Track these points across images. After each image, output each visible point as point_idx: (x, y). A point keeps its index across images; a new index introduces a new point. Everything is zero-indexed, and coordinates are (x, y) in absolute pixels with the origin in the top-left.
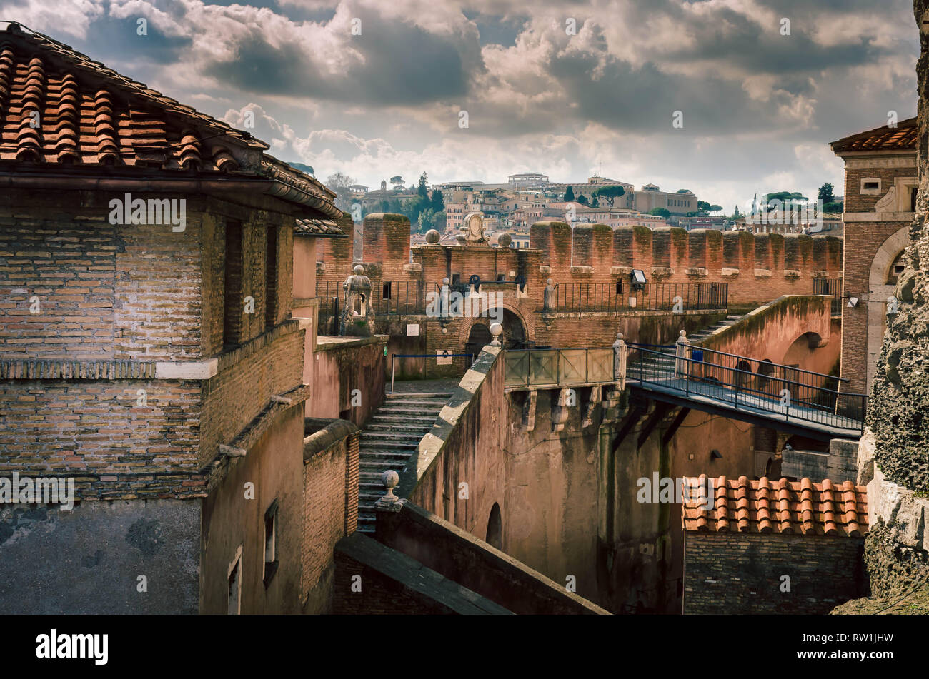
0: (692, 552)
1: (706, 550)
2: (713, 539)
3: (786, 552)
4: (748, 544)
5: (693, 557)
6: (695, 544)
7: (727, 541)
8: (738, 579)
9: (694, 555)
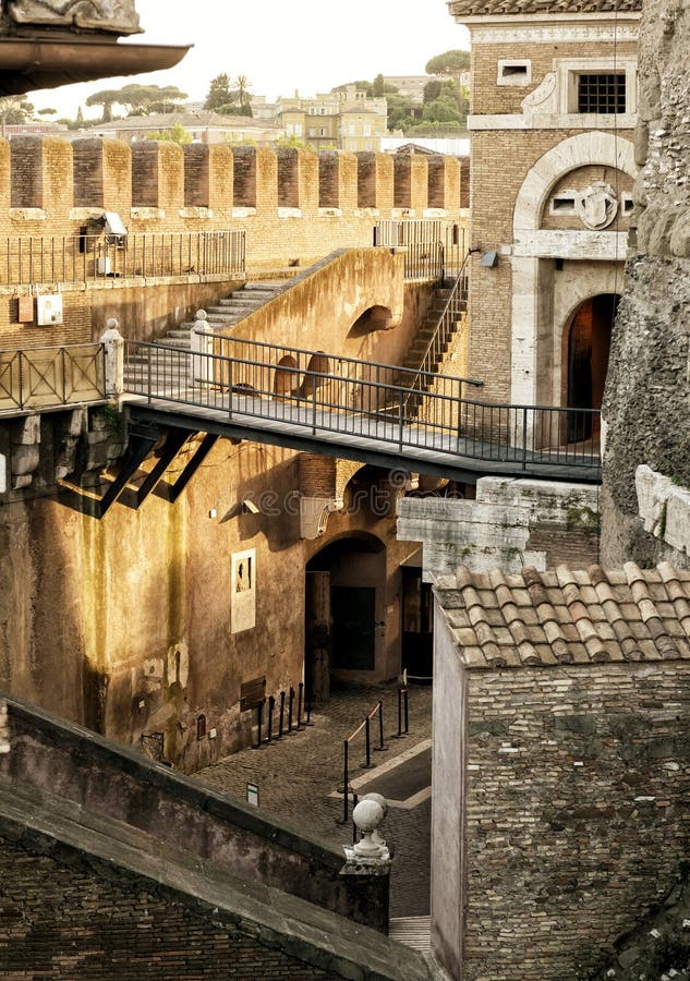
0: (477, 704)
1: (500, 698)
2: (512, 679)
3: (628, 690)
4: (570, 682)
5: (478, 711)
6: (481, 690)
7: (534, 680)
8: (555, 743)
9: (480, 708)
